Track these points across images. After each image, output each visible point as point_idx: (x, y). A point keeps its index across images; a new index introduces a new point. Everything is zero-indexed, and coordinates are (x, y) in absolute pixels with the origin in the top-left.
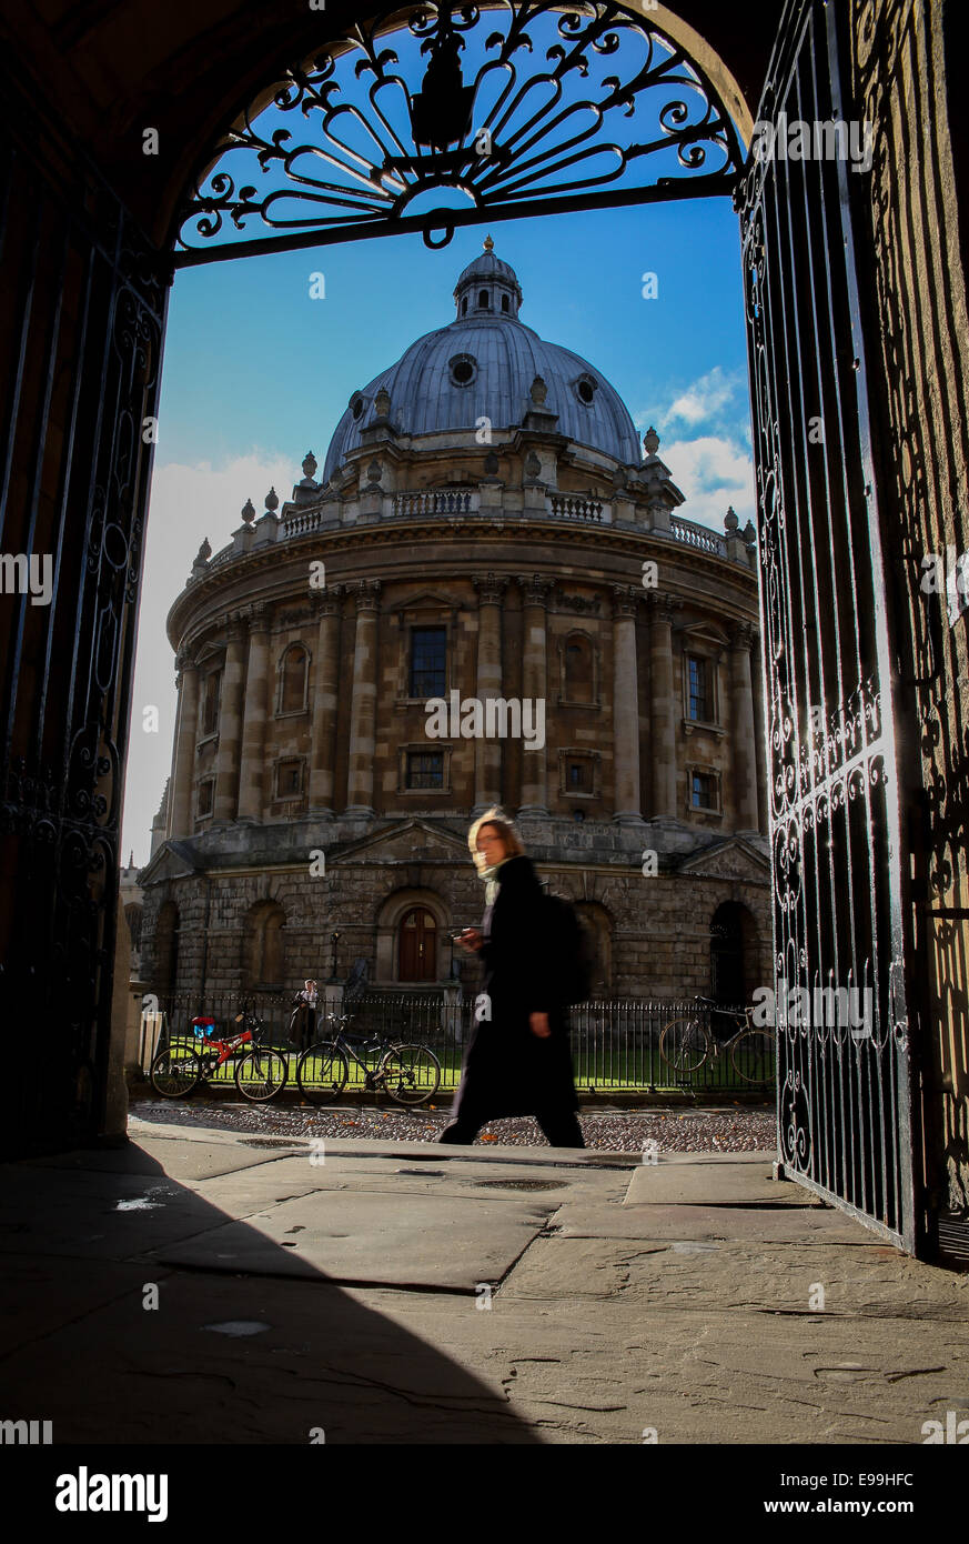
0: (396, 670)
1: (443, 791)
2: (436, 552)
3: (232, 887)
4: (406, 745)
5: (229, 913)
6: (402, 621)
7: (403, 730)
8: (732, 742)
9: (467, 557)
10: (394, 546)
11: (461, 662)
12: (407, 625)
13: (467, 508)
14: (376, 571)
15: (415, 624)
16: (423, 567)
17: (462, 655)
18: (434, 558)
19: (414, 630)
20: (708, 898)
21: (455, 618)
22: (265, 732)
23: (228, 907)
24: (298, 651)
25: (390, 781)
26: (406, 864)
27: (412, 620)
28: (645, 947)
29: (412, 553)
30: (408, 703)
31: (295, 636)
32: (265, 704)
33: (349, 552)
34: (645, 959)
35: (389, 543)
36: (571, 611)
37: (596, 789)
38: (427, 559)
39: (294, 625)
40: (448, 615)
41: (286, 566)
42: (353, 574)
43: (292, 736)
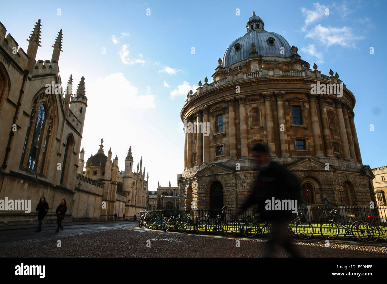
0: (289, 117)
1: (306, 150)
2: (298, 86)
3: (245, 176)
4: (295, 137)
5: (245, 184)
6: (289, 103)
7: (294, 133)
9: (306, 88)
10: (287, 83)
11: (306, 116)
12: (291, 105)
14: (283, 89)
15: (293, 105)
16: (296, 90)
17: (306, 114)
18: (298, 87)
19: (293, 106)
21: (303, 104)
22: (248, 132)
23: (244, 183)
24: (256, 110)
25: (292, 147)
27: (292, 104)
29: (291, 86)
30: (295, 126)
31: (255, 105)
32: (247, 124)
33: (273, 84)
35: (286, 82)
36: (328, 105)
37: (340, 151)
38: (296, 87)
39: (253, 102)
40: (301, 103)
41: (252, 86)
42: (276, 90)
43: (258, 133)
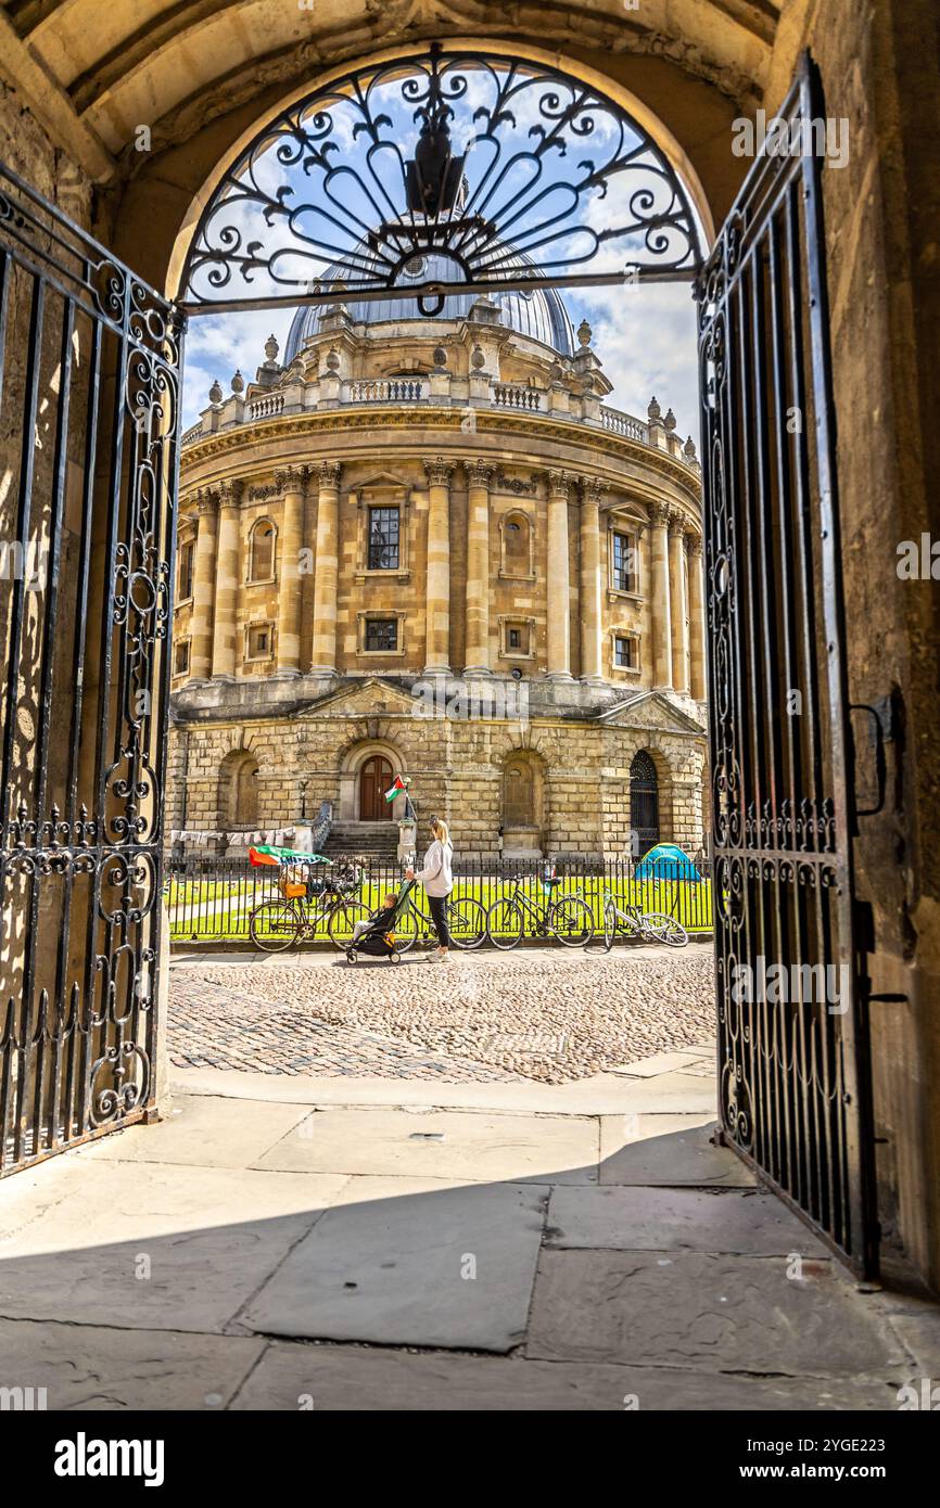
0: (354, 544)
1: (398, 653)
2: (390, 437)
3: (209, 738)
4: (364, 612)
5: (206, 762)
6: (360, 499)
7: (362, 599)
8: (650, 609)
9: (419, 442)
10: (352, 431)
11: (414, 538)
12: (365, 503)
13: (418, 395)
14: (336, 453)
15: (371, 502)
16: (379, 451)
17: (414, 532)
18: (388, 442)
19: (371, 508)
20: (628, 745)
21: (407, 497)
22: (236, 599)
23: (205, 756)
24: (265, 527)
25: (351, 644)
26: (366, 718)
27: (369, 500)
28: (573, 788)
29: (369, 438)
30: (366, 574)
31: (262, 511)
32: (237, 573)
33: (311, 435)
34: (574, 798)
35: (348, 428)
36: (510, 492)
37: (531, 651)
38: (382, 442)
39: (261, 501)
40: (402, 495)
41: (252, 446)
42: (315, 455)
43: (261, 603)
